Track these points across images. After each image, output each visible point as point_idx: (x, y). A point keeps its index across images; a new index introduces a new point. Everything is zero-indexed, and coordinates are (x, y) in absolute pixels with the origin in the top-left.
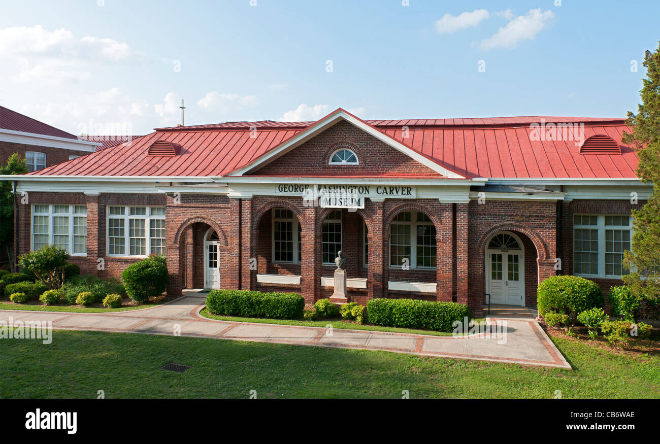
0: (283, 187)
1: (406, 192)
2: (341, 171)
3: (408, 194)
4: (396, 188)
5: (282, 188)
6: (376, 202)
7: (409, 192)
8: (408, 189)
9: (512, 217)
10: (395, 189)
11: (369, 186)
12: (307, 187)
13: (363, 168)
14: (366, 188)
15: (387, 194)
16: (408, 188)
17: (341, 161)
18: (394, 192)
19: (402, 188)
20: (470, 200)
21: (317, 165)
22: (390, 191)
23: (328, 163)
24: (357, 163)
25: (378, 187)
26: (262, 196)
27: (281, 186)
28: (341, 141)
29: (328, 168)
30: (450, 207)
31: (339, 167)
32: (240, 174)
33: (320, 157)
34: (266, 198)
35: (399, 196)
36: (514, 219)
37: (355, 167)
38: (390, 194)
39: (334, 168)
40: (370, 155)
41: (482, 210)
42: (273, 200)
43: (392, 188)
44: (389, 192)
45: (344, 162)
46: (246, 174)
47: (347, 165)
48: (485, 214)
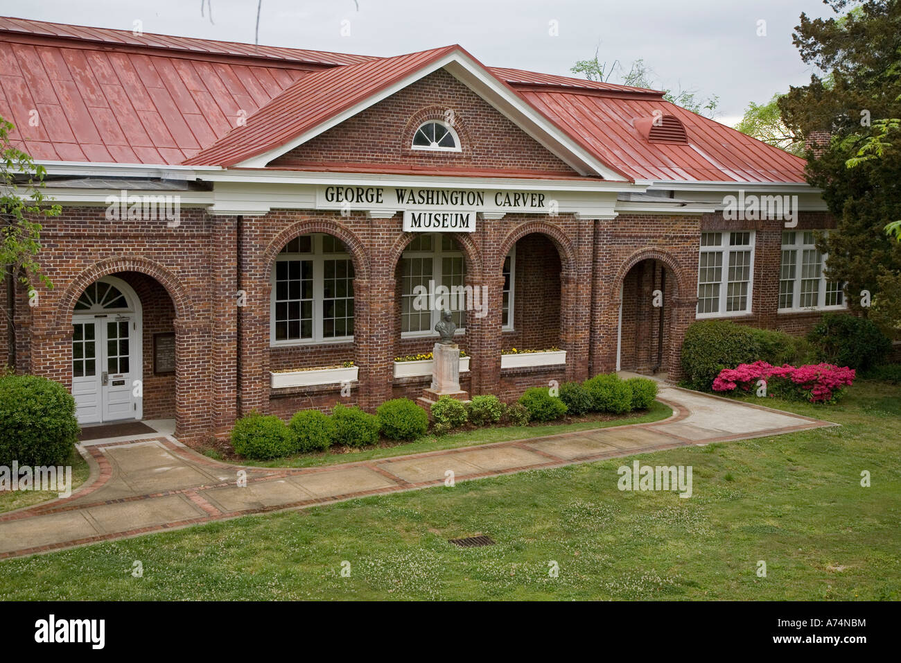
0: (334, 192)
1: (536, 202)
2: (432, 164)
3: (539, 206)
4: (523, 194)
5: (333, 195)
6: (491, 220)
7: (541, 203)
8: (540, 197)
9: (655, 239)
10: (521, 196)
11: (484, 191)
12: (380, 192)
13: (469, 158)
14: (479, 195)
15: (510, 205)
16: (540, 195)
17: (428, 144)
18: (521, 201)
19: (532, 195)
20: (617, 214)
21: (392, 149)
22: (515, 200)
23: (410, 147)
24: (458, 148)
25: (498, 193)
26: (283, 209)
27: (330, 191)
28: (435, 105)
29: (410, 157)
30: (590, 226)
31: (430, 156)
32: (261, 162)
33: (396, 133)
34: (292, 214)
35: (526, 208)
36: (656, 241)
37: (457, 156)
38: (515, 205)
39: (421, 157)
40: (480, 134)
41: (621, 229)
42: (307, 218)
43: (519, 195)
44: (512, 203)
45: (434, 147)
46: (272, 164)
47: (440, 152)
48: (624, 236)
